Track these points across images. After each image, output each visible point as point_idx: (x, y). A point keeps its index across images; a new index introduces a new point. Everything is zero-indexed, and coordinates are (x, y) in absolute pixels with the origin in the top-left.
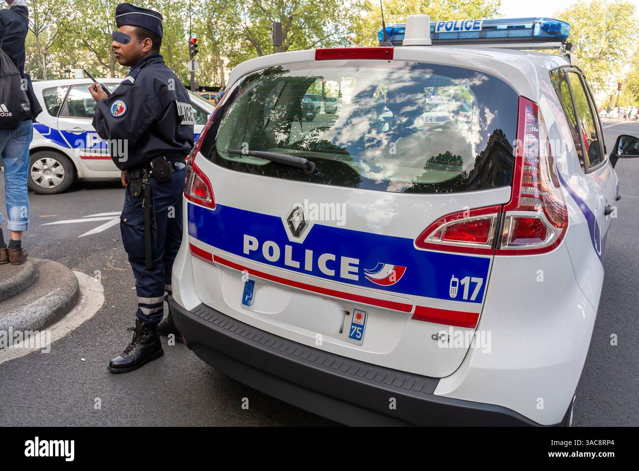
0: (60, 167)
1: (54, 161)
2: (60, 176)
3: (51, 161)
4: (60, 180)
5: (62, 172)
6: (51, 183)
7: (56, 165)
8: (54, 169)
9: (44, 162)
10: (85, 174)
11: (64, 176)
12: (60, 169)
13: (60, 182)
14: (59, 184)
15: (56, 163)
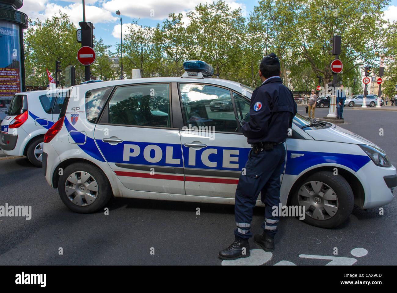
0: (95, 183)
1: (88, 175)
2: (93, 193)
3: (85, 175)
4: (94, 197)
5: (96, 189)
6: (84, 201)
7: (90, 180)
8: (87, 185)
9: (79, 175)
10: (120, 192)
11: (97, 193)
12: (94, 185)
13: (93, 200)
14: (92, 202)
15: (90, 178)
